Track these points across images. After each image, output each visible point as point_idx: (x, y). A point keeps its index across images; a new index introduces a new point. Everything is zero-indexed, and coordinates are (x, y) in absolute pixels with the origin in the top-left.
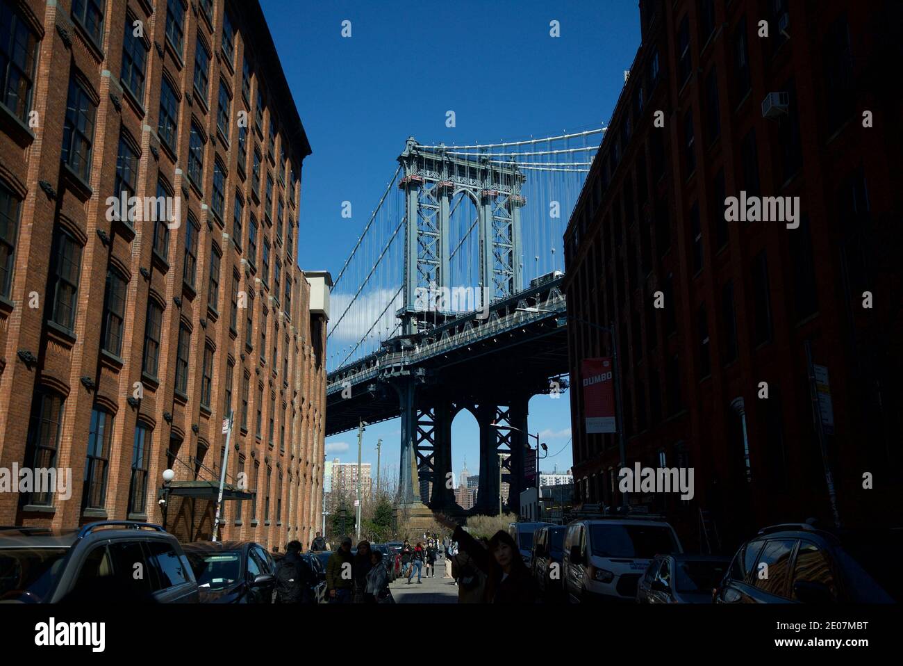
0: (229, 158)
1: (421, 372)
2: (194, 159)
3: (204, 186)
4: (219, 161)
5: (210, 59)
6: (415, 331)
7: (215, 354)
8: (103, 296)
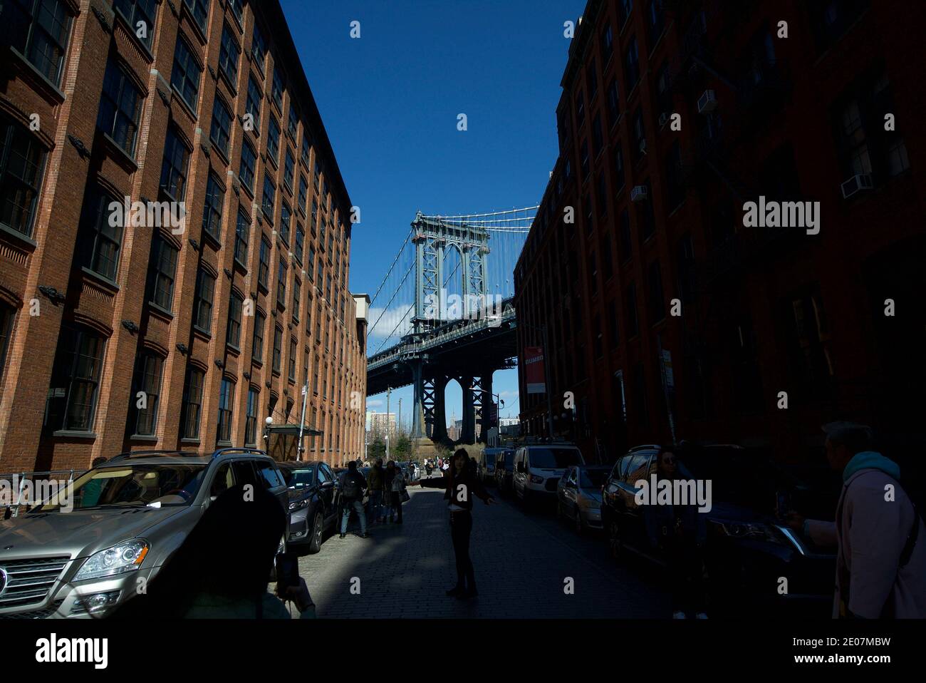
0: (306, 224)
1: (426, 356)
2: (284, 225)
3: (290, 241)
4: (299, 226)
5: (294, 163)
6: (422, 331)
7: (297, 346)
8: (228, 309)
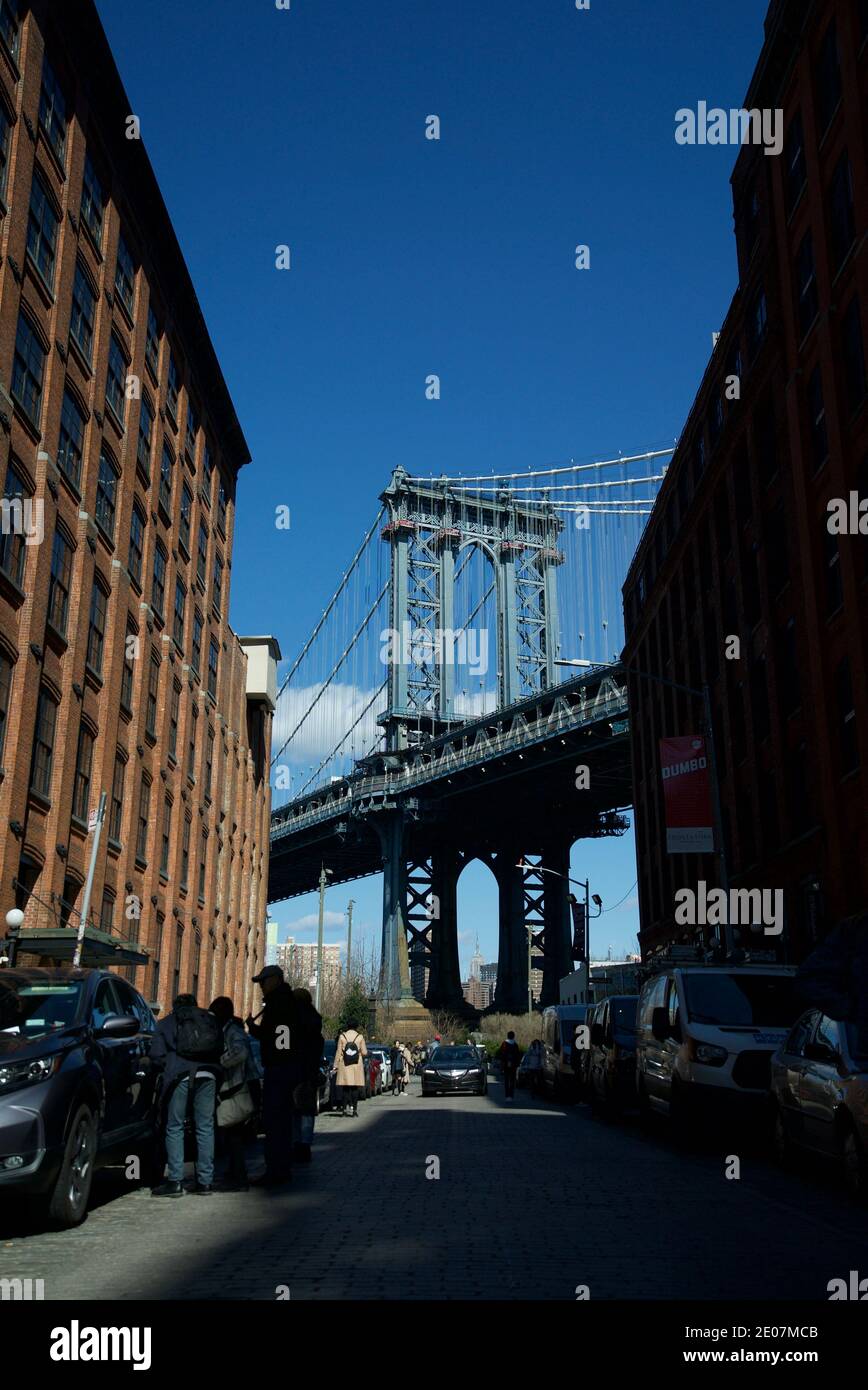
0: (125, 449)
1: (412, 804)
3: (84, 485)
4: (107, 450)
5: (97, 300)
6: (404, 745)
7: (97, 741)
